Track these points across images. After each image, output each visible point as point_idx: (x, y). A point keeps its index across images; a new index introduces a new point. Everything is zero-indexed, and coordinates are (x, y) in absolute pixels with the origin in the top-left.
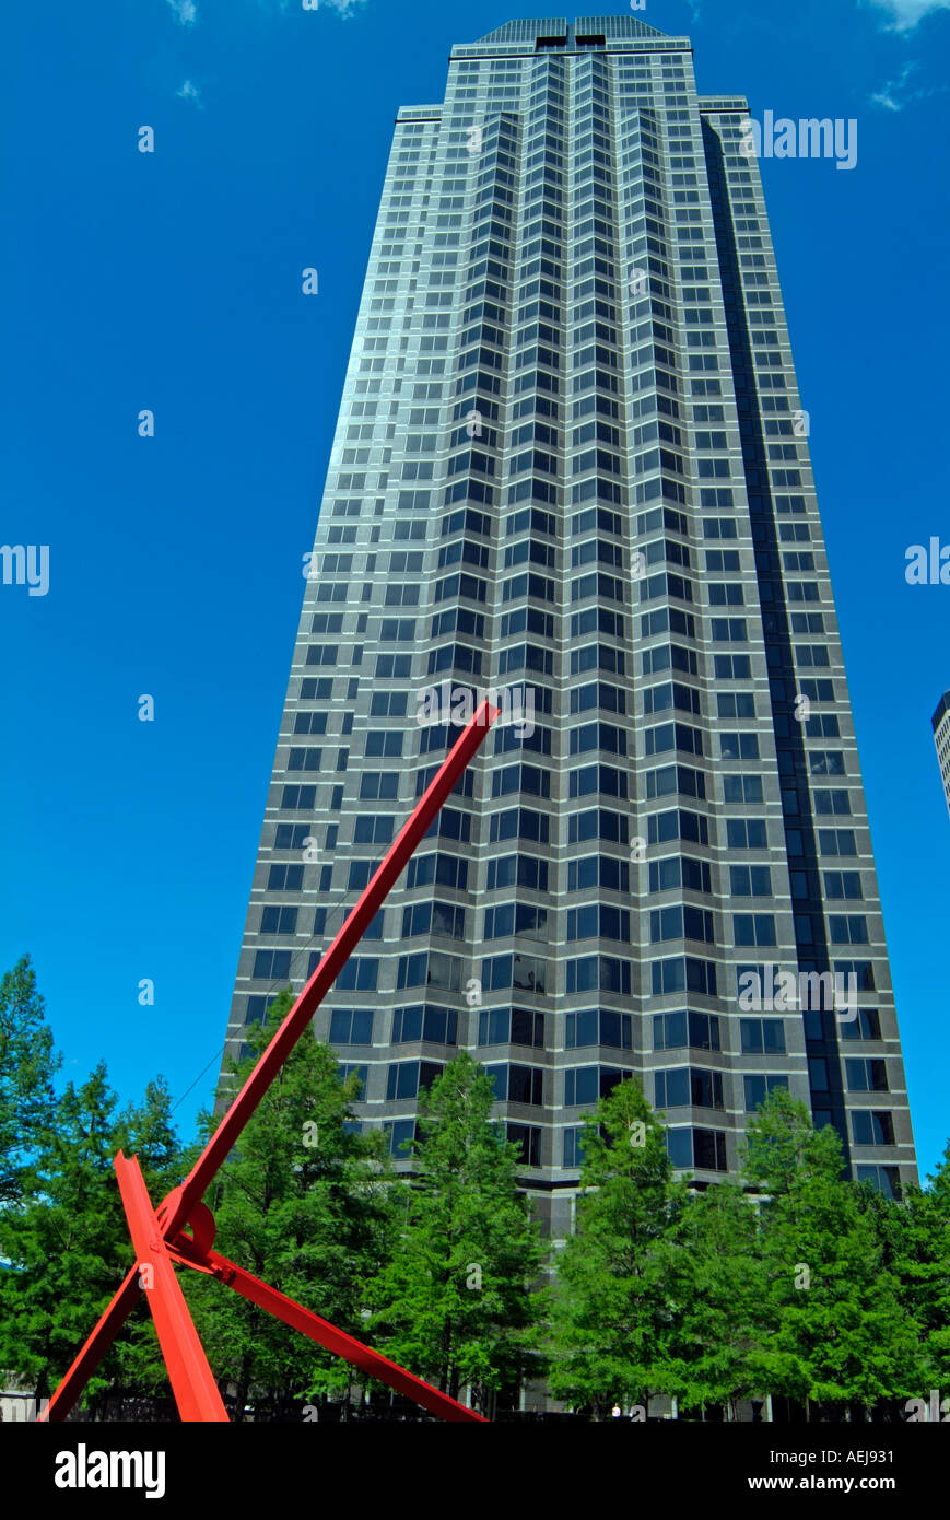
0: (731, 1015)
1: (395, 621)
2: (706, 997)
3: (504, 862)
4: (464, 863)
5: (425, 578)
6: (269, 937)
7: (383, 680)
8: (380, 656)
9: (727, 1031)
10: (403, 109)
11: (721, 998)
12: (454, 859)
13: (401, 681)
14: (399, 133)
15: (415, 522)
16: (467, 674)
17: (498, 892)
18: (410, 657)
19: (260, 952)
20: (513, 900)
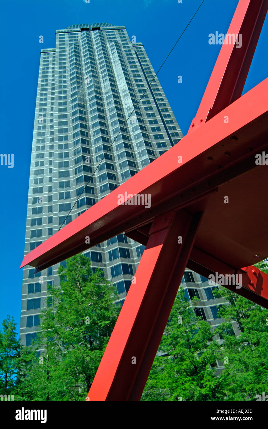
0: (201, 288)
1: (63, 182)
2: (192, 283)
3: (114, 251)
4: (100, 254)
5: (71, 168)
6: (31, 294)
7: (61, 200)
8: (59, 193)
9: (201, 293)
10: (42, 50)
11: (196, 283)
12: (96, 253)
13: (68, 200)
14: (42, 55)
15: (65, 153)
16: (90, 194)
17: (114, 261)
18: (69, 192)
19: (29, 301)
20: (120, 263)
